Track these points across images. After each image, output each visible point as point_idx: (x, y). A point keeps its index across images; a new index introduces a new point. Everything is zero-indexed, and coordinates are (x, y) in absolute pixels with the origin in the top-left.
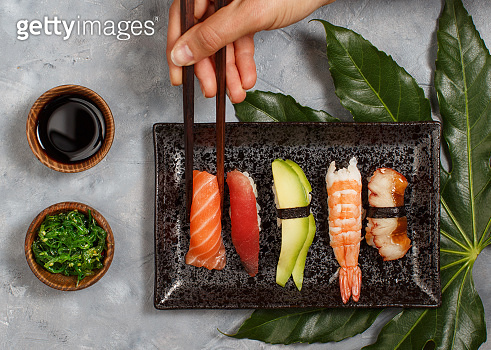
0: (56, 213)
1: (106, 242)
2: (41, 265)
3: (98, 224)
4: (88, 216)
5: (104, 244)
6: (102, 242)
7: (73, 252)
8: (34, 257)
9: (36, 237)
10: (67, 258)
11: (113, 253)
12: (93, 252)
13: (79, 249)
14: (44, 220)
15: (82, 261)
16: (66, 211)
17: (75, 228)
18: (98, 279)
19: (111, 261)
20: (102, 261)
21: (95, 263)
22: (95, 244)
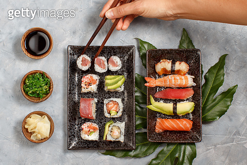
0: (32, 74)
1: (50, 84)
2: (27, 93)
3: (47, 77)
4: (43, 75)
5: (49, 84)
6: (49, 83)
7: (39, 88)
8: (24, 91)
9: (25, 83)
10: (36, 89)
11: (53, 87)
12: (46, 87)
13: (40, 86)
14: (27, 77)
15: (42, 90)
16: (35, 73)
17: (39, 79)
18: (48, 98)
19: (52, 90)
20: (49, 90)
21: (46, 92)
22: (46, 85)
